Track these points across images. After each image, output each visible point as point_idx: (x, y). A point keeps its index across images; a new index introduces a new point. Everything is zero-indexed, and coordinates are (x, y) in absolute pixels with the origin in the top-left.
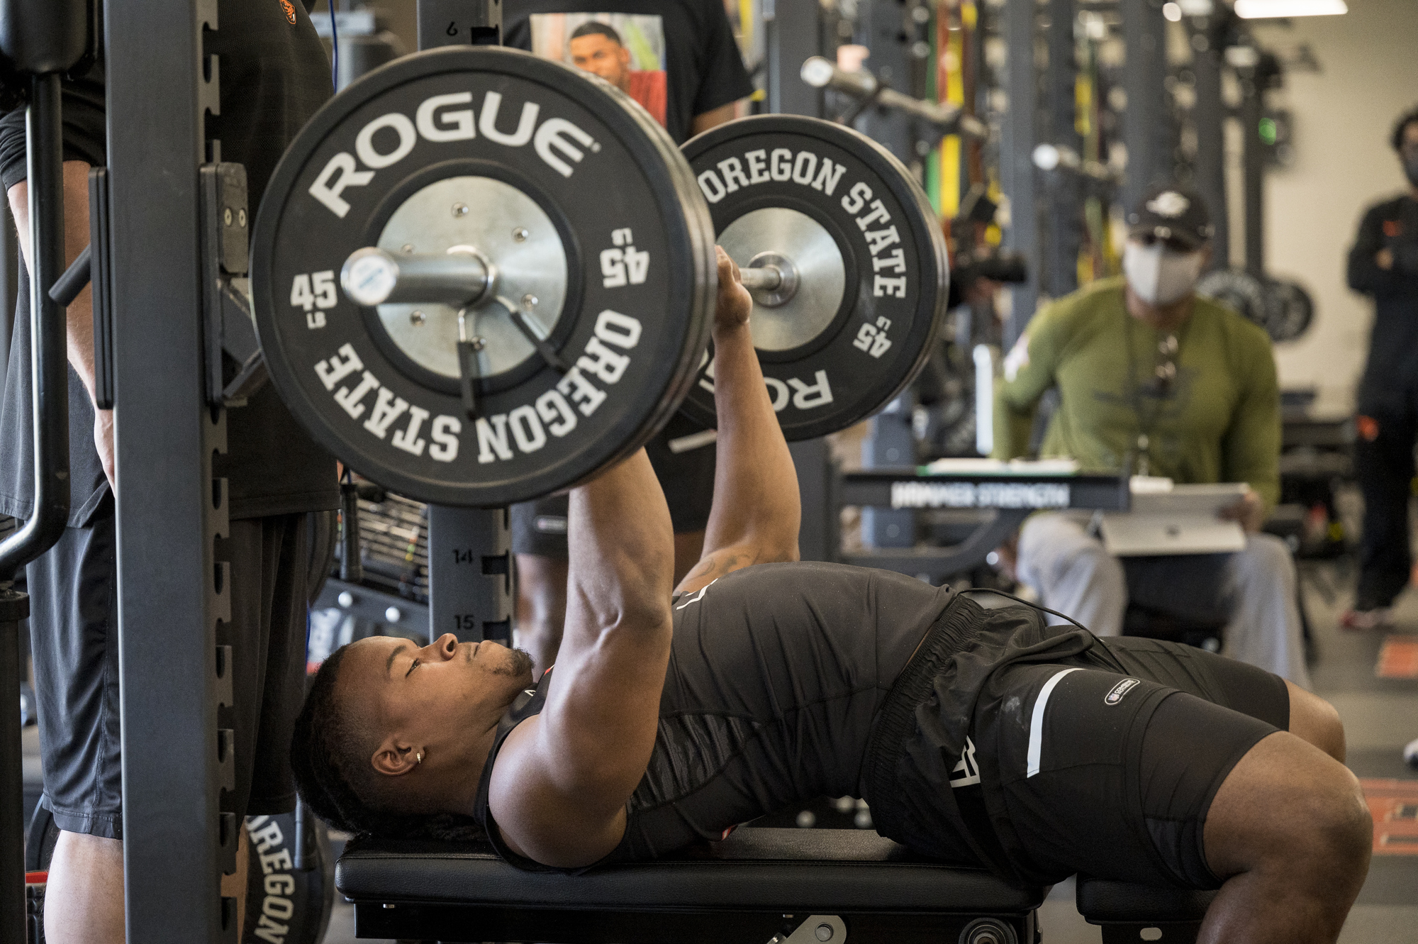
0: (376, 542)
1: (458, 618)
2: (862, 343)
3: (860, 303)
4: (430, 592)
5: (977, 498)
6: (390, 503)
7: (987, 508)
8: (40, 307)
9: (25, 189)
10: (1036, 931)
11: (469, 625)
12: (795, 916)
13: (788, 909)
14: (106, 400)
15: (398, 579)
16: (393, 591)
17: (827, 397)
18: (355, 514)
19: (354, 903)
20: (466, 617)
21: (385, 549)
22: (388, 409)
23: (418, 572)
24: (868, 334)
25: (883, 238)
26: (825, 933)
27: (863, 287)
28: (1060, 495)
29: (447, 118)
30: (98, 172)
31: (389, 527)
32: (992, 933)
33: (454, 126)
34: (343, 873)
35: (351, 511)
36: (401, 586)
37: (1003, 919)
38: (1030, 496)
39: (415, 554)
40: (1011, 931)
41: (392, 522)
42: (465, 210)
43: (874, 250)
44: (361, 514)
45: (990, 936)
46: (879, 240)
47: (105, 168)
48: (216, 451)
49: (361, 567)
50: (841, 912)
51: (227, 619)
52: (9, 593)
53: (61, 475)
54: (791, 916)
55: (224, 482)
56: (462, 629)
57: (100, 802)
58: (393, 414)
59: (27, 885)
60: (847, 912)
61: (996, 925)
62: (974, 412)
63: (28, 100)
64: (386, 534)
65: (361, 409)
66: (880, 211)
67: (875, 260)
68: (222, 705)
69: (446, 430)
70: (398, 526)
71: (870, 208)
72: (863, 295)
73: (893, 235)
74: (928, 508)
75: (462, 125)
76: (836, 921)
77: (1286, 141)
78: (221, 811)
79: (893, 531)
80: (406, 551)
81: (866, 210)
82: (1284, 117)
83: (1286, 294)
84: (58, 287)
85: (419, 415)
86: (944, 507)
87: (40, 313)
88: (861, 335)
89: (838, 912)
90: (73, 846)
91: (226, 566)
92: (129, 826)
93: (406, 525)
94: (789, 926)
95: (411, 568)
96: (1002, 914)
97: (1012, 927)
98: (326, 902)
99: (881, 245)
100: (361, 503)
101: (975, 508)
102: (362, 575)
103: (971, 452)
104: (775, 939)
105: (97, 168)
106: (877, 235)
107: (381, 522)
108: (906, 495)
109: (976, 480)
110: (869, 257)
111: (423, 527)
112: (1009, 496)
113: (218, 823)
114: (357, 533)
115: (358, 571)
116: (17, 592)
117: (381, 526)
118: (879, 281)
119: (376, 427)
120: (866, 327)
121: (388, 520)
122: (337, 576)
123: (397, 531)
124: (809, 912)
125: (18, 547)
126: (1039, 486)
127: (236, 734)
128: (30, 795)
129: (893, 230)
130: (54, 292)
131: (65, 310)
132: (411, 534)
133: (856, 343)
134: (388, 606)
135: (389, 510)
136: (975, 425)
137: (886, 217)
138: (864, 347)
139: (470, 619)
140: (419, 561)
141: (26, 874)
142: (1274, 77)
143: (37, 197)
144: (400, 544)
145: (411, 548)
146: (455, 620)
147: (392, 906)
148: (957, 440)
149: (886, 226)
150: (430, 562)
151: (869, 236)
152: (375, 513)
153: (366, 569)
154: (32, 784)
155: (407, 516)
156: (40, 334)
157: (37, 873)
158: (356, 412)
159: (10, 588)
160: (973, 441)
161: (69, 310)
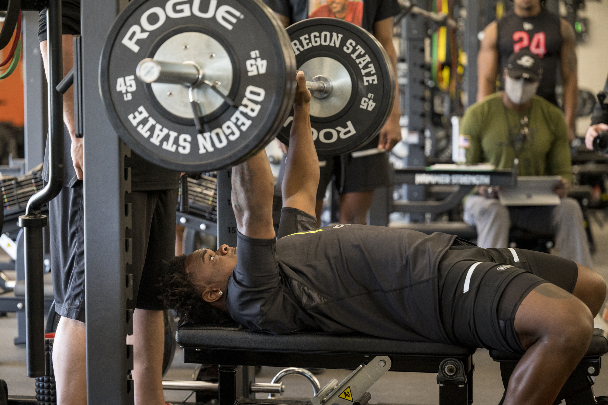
0: (197, 196)
1: (229, 228)
2: (363, 106)
3: (359, 90)
4: (218, 217)
5: (451, 180)
6: (202, 180)
7: (455, 184)
8: (52, 94)
9: (46, 44)
10: (472, 364)
11: (234, 231)
12: (370, 356)
13: (367, 353)
14: (79, 134)
15: (205, 212)
16: (203, 217)
17: (353, 132)
18: (186, 184)
19: (183, 348)
20: (233, 228)
21: (200, 199)
22: (160, 133)
23: (214, 209)
24: (365, 102)
25: (364, 61)
26: (382, 364)
27: (359, 82)
28: (486, 180)
29: (178, 8)
30: (77, 37)
31: (202, 190)
32: (453, 365)
33: (182, 11)
34: (179, 335)
35: (185, 183)
36: (206, 215)
37: (457, 359)
38: (474, 180)
39: (213, 201)
40: (461, 364)
41: (203, 188)
42: (188, 47)
43: (361, 66)
44: (189, 184)
45: (452, 366)
46: (362, 62)
47: (79, 35)
48: (126, 156)
49: (188, 206)
50: (389, 355)
51: (130, 227)
52: (38, 215)
53: (61, 166)
54: (368, 356)
55: (129, 169)
56: (231, 233)
57: (71, 304)
58: (162, 135)
59: (46, 339)
60: (392, 355)
61: (455, 361)
62: (452, 145)
63: (48, 6)
64: (201, 193)
65: (148, 133)
66: (360, 50)
67: (362, 70)
68: (128, 264)
69: (185, 140)
70: (206, 190)
71: (356, 49)
72: (360, 86)
73: (367, 58)
74: (430, 185)
75: (185, 10)
76: (387, 359)
77: (586, 31)
78: (127, 308)
79: (416, 194)
80: (209, 200)
81: (354, 50)
82: (585, 22)
83: (585, 96)
84: (60, 85)
85: (173, 134)
86: (437, 184)
87: (52, 97)
88: (362, 103)
89: (388, 355)
90: (66, 323)
91: (130, 205)
92: (88, 314)
93: (209, 189)
94: (367, 360)
95: (211, 207)
96: (457, 357)
97: (462, 363)
98: (173, 348)
99: (363, 64)
100: (189, 179)
101: (450, 185)
102: (189, 210)
103: (450, 161)
104: (361, 366)
105: (77, 35)
106: (361, 60)
107: (198, 187)
108: (421, 179)
109: (451, 173)
110: (360, 70)
111: (216, 190)
112: (465, 180)
113: (126, 313)
114: (187, 192)
115: (187, 208)
116: (42, 215)
117: (199, 190)
118: (365, 79)
119: (155, 141)
120: (364, 99)
121: (201, 187)
122: (178, 210)
123: (205, 192)
124: (376, 355)
125: (42, 196)
126: (477, 176)
127: (133, 276)
128: (47, 301)
129: (367, 57)
130: (59, 87)
131: (63, 96)
132: (211, 193)
133: (361, 107)
134: (201, 223)
135: (202, 183)
136: (452, 150)
137: (363, 52)
138: (365, 108)
139: (234, 229)
140: (214, 204)
141: (45, 334)
142: (581, 4)
143: (51, 48)
144: (207, 197)
145: (211, 199)
146: (228, 229)
147: (199, 350)
148: (444, 157)
149: (364, 55)
150: (218, 205)
151: (358, 61)
152: (196, 184)
153: (191, 207)
154: (47, 297)
155: (209, 185)
156: (52, 106)
157: (51, 334)
158: (146, 135)
159: (39, 213)
160: (451, 156)
161: (64, 95)
